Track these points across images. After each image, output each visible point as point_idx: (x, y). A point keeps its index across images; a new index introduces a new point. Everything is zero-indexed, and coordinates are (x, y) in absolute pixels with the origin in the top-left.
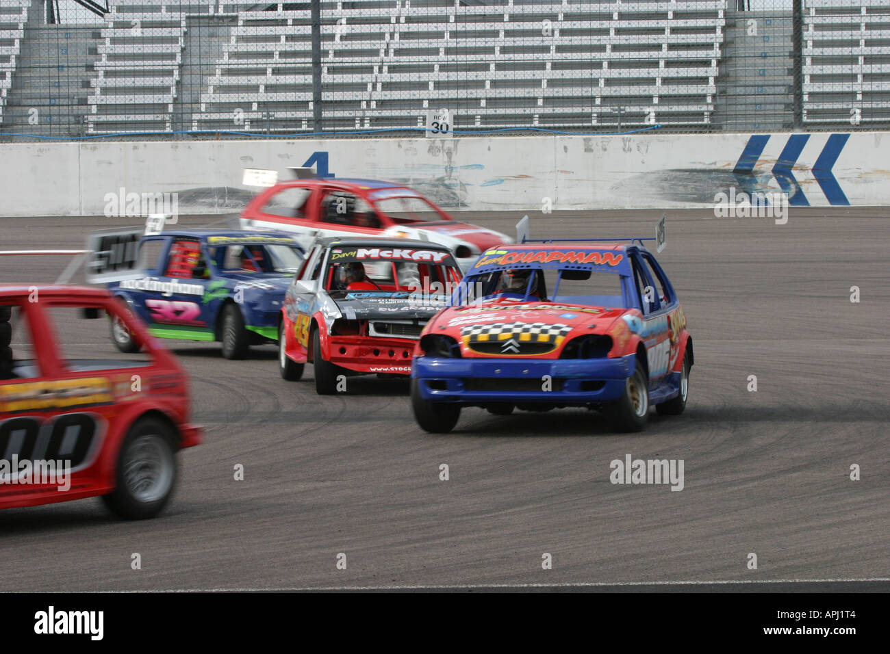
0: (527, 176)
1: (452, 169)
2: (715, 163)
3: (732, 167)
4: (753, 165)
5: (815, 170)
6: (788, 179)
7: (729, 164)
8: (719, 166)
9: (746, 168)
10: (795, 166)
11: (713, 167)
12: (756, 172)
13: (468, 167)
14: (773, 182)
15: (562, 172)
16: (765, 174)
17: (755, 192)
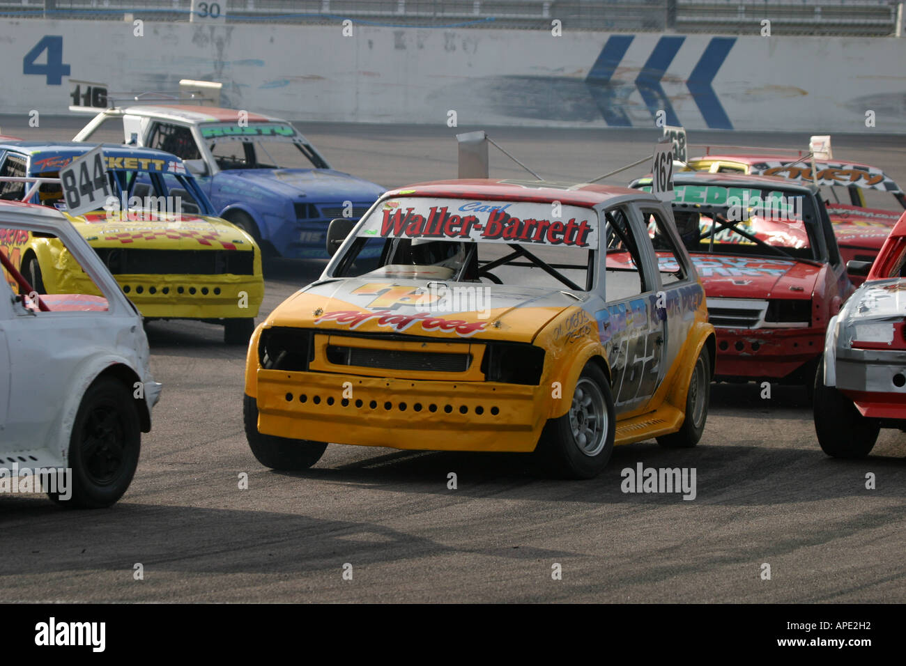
0: (319, 78)
1: (223, 64)
2: (562, 69)
3: (584, 75)
4: (611, 74)
5: (690, 83)
6: (656, 94)
7: (580, 71)
8: (568, 73)
9: (602, 77)
10: (665, 76)
11: (560, 74)
12: (616, 83)
13: (244, 62)
14: (636, 97)
15: (365, 73)
16: (625, 86)
17: (612, 109)
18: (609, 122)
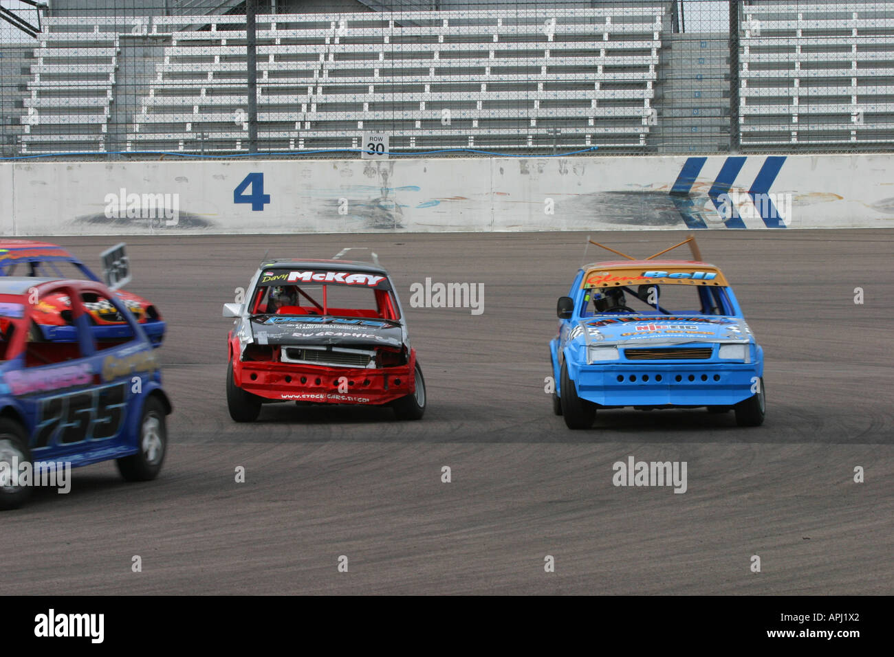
0: (463, 198)
1: (387, 190)
2: (652, 185)
3: (669, 189)
4: (689, 187)
7: (666, 187)
8: (655, 188)
11: (650, 189)
12: (693, 194)
13: (403, 188)
14: (709, 205)
15: (498, 193)
16: (701, 197)
17: (691, 215)
18: (689, 225)
